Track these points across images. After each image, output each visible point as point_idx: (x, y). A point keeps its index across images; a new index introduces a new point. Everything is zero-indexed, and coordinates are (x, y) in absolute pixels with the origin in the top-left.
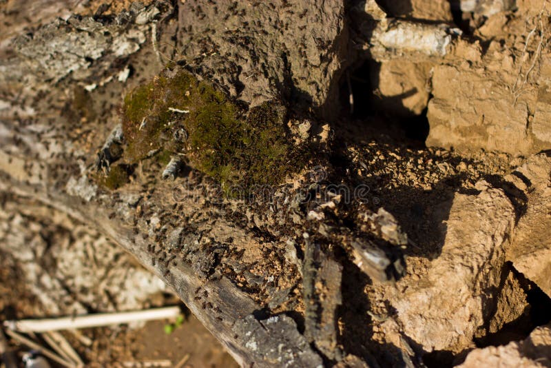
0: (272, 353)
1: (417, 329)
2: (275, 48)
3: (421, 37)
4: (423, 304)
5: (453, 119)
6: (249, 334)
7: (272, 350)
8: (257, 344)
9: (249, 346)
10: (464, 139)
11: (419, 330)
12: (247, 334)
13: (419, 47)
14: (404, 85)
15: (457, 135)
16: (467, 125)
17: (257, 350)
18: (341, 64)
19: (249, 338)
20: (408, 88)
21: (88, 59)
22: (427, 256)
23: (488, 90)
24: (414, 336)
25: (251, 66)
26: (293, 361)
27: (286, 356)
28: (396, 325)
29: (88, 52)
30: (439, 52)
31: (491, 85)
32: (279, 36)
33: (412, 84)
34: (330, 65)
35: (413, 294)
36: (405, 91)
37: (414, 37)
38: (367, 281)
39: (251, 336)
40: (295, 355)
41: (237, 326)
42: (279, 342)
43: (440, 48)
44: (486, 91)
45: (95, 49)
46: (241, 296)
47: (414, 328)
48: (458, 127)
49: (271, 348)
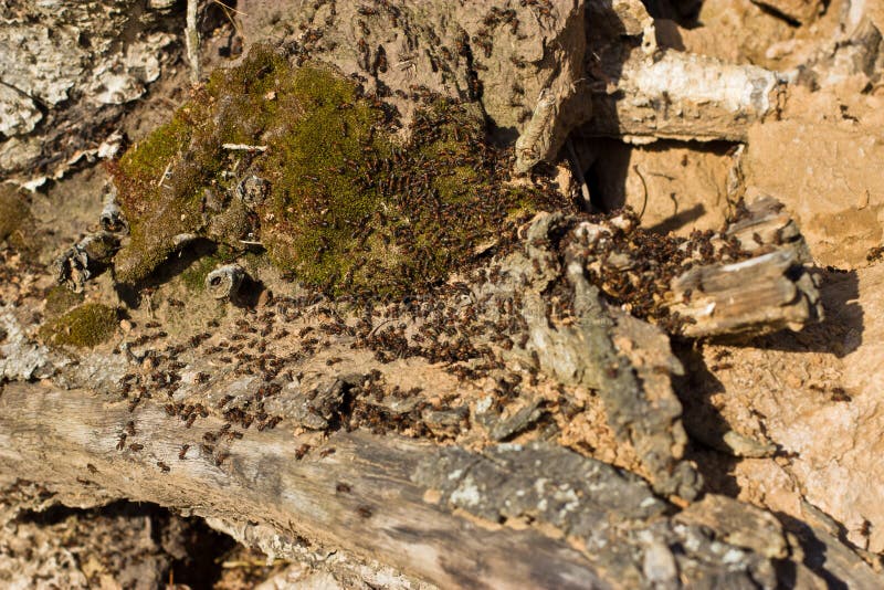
0: (520, 498)
1: (832, 489)
2: (448, 29)
3: (720, 75)
4: (841, 433)
5: (806, 203)
6: (457, 474)
7: (521, 493)
8: (479, 490)
9: (458, 500)
10: (831, 240)
11: (837, 492)
12: (451, 477)
13: (716, 96)
14: (677, 197)
15: (816, 233)
16: (836, 209)
17: (481, 503)
18: (575, 85)
19: (458, 483)
20: (684, 206)
21: (40, 105)
22: (832, 350)
23: (868, 149)
24: (827, 504)
25: (404, 46)
26: (576, 504)
27: (559, 496)
28: (786, 476)
29: (40, 85)
30: (754, 104)
31: (873, 141)
32: (455, 8)
33: (692, 197)
34: (555, 81)
35: (817, 413)
36: (679, 211)
37: (704, 75)
38: (711, 385)
39: (464, 476)
40: (580, 494)
41: (425, 469)
42: (535, 479)
43: (756, 96)
44: (865, 152)
45: (55, 80)
46: (412, 448)
47: (826, 488)
48: (817, 217)
49: (518, 489)
